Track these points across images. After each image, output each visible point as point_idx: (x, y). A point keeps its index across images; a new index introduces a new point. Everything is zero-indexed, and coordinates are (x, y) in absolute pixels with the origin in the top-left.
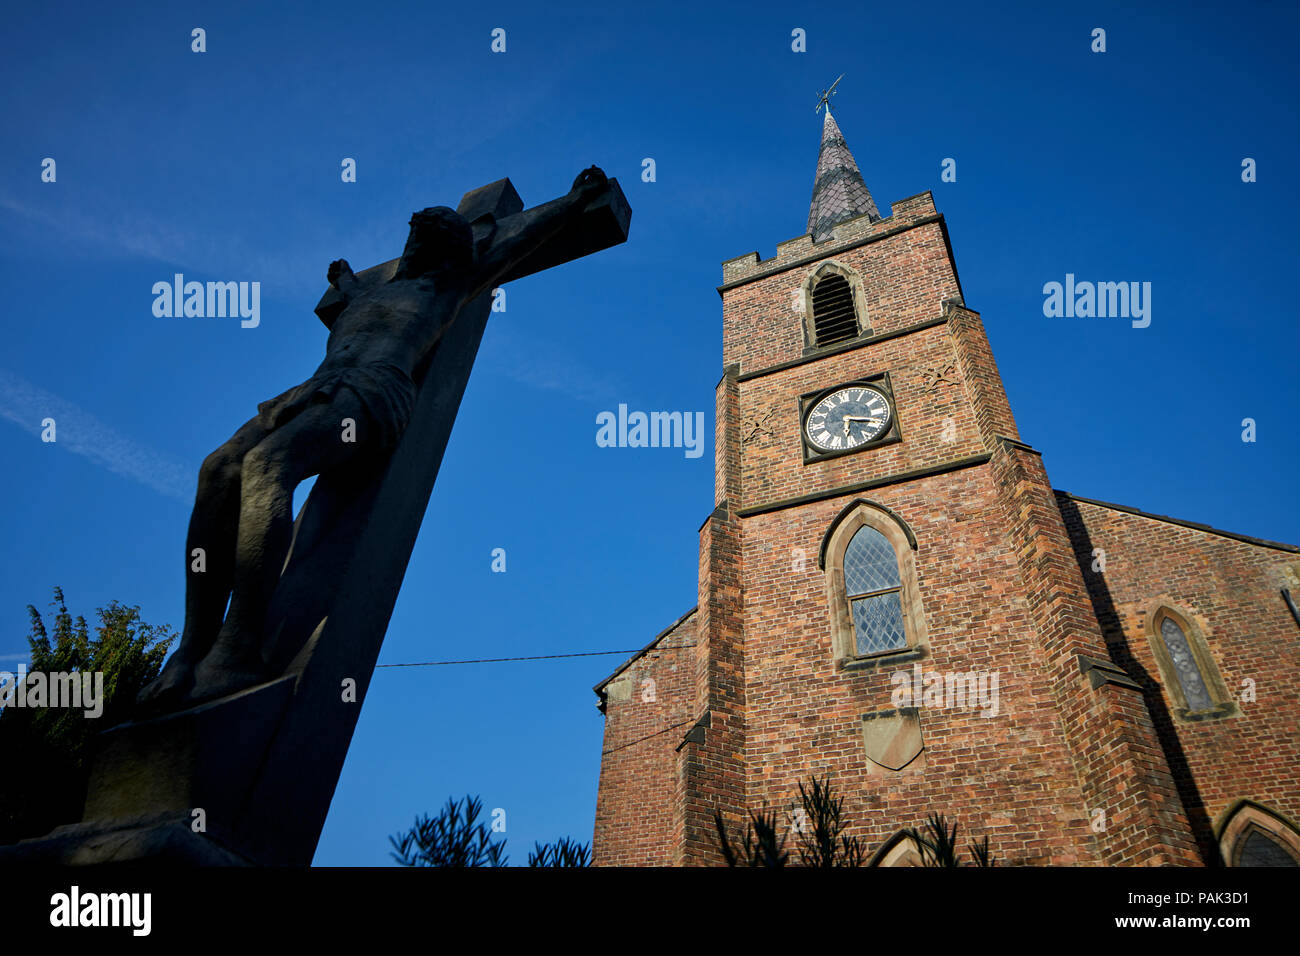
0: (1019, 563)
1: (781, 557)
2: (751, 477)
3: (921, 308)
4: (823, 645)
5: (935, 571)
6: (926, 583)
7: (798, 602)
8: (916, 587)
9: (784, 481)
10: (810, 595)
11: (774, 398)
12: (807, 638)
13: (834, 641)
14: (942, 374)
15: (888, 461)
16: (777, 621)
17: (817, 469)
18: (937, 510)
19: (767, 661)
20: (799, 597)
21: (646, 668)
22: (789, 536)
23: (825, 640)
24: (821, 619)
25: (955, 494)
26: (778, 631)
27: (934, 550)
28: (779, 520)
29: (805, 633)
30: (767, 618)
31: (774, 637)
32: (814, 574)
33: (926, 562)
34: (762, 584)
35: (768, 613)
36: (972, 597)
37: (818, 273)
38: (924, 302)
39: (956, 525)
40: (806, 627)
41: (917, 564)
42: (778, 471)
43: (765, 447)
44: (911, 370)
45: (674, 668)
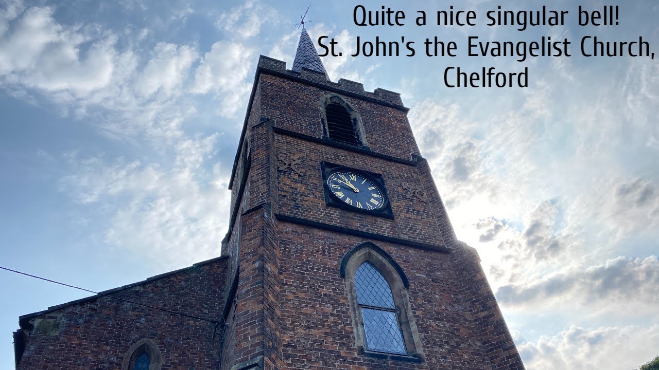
0: (475, 321)
1: (310, 259)
2: (285, 196)
3: (399, 151)
4: (346, 332)
5: (422, 307)
6: (418, 313)
7: (325, 295)
8: (410, 314)
9: (312, 210)
10: (334, 293)
11: (302, 155)
12: (333, 322)
13: (355, 331)
14: (416, 193)
15: (384, 228)
16: (308, 303)
17: (336, 213)
18: (420, 270)
19: (300, 330)
20: (324, 291)
21: (81, 316)
22: (316, 247)
23: (347, 328)
24: (343, 312)
25: (430, 265)
26: (309, 310)
27: (420, 294)
28: (308, 234)
29: (332, 318)
30: (300, 298)
31: (305, 314)
32: (337, 280)
33: (415, 299)
34: (295, 272)
35: (302, 295)
36: (448, 332)
37: (331, 98)
38: (401, 149)
39: (432, 283)
40: (332, 315)
41: (410, 298)
42: (306, 201)
43: (295, 181)
44: (396, 182)
45: (110, 322)
